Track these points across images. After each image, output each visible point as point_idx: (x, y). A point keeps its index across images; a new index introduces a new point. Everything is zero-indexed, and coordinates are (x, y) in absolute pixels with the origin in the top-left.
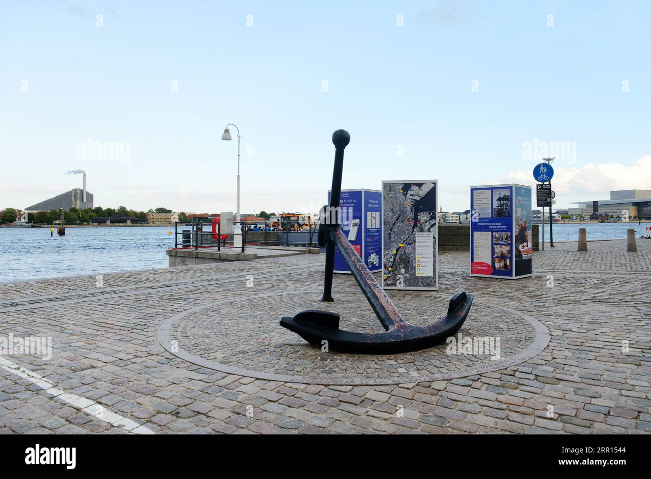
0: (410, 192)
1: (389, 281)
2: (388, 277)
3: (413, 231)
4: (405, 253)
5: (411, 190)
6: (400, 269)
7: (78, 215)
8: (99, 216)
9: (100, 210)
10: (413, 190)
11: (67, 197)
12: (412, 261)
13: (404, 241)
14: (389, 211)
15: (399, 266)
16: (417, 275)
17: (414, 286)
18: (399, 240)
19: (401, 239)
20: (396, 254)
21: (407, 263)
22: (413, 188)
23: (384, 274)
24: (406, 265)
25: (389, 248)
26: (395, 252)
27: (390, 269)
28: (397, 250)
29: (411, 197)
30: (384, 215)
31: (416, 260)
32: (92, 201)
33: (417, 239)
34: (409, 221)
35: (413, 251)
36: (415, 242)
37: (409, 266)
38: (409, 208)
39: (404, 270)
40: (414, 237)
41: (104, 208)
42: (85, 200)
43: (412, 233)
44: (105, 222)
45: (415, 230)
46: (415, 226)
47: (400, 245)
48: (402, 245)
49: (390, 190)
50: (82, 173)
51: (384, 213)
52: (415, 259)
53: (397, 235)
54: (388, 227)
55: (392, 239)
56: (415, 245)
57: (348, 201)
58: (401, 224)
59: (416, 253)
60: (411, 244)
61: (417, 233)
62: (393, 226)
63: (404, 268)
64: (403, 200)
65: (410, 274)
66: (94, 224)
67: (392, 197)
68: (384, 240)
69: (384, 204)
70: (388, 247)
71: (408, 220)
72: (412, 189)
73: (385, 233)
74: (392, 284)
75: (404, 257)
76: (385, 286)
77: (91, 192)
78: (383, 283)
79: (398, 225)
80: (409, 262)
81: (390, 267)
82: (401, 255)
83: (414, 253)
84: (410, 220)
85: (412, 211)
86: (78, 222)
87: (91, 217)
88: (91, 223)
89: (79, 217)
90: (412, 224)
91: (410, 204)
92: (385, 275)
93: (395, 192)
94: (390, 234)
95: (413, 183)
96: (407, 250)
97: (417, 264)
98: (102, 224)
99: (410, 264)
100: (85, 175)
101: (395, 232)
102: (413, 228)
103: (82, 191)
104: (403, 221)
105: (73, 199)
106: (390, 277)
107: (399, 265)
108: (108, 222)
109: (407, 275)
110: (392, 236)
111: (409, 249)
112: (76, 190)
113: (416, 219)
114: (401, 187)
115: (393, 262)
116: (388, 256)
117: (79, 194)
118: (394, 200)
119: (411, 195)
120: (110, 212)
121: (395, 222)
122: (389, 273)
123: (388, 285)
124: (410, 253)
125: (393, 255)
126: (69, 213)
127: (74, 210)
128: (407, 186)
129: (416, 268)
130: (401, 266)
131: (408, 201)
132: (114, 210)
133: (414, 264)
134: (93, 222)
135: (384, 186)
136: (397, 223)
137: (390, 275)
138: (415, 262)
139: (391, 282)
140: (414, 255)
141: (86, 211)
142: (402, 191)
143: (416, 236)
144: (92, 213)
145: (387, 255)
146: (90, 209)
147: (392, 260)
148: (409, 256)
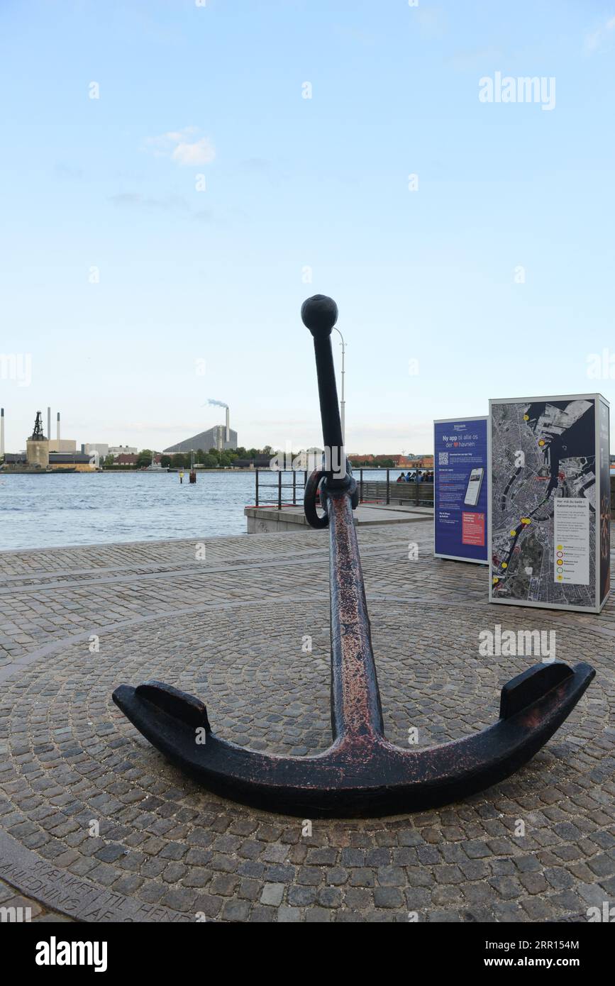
0: (542, 420)
1: (501, 587)
2: (500, 580)
3: (549, 494)
4: (533, 536)
5: (545, 415)
6: (523, 566)
7: (217, 458)
8: (241, 458)
9: (242, 451)
10: (549, 416)
11: (208, 436)
12: (547, 552)
13: (531, 514)
14: (502, 456)
15: (522, 560)
16: (556, 580)
17: (550, 601)
18: (522, 512)
19: (525, 509)
20: (516, 538)
21: (536, 556)
22: (550, 411)
23: (493, 573)
24: (535, 560)
25: (503, 527)
26: (513, 533)
27: (504, 565)
28: (518, 530)
29: (546, 429)
30: (493, 464)
31: (555, 553)
32: (236, 440)
33: (556, 509)
34: (541, 476)
35: (548, 533)
36: (552, 515)
37: (540, 562)
38: (540, 451)
39: (531, 569)
40: (552, 506)
41: (248, 448)
42: (228, 440)
43: (548, 498)
44: (248, 466)
45: (553, 493)
46: (553, 484)
47: (524, 521)
48: (528, 521)
49: (504, 417)
50: (225, 407)
51: (493, 460)
52: (553, 549)
53: (517, 501)
54: (500, 485)
55: (508, 509)
56: (552, 523)
57: (465, 438)
58: (525, 481)
59: (555, 537)
60: (545, 519)
61: (556, 499)
62: (510, 484)
63: (531, 565)
64: (530, 435)
65: (544, 578)
66: (236, 468)
67: (507, 430)
68: (493, 510)
69: (494, 443)
70: (499, 524)
71: (540, 473)
72: (546, 413)
73: (494, 498)
74: (508, 594)
75: (531, 544)
76: (494, 596)
77: (234, 429)
78: (491, 592)
79: (520, 482)
80: (540, 554)
81: (503, 561)
82: (526, 539)
83: (552, 537)
84: (544, 473)
85: (546, 456)
86: (218, 466)
87: (232, 460)
88: (232, 467)
89: (219, 460)
90: (548, 482)
91: (542, 443)
92: (495, 577)
93: (514, 420)
94: (504, 500)
95: (548, 402)
96: (537, 531)
97: (556, 558)
98: (245, 469)
99: (543, 558)
100: (228, 408)
101: (514, 495)
102: (550, 489)
103: (225, 429)
104: (529, 475)
105: (215, 438)
106: (505, 580)
107: (522, 558)
108: (252, 465)
109: (537, 579)
110: (509, 503)
111: (541, 528)
112: (218, 428)
113: (554, 470)
114: (526, 410)
115: (510, 553)
116: (501, 541)
117: (222, 432)
118: (511, 435)
119: (545, 425)
120: (254, 453)
121: (514, 477)
122: (502, 573)
123: (501, 595)
124: (543, 538)
125: (509, 540)
126: (207, 455)
127: (213, 452)
128: (537, 409)
129: (556, 566)
130: (526, 562)
131: (540, 437)
132: (259, 451)
133: (550, 559)
134: (234, 466)
135: (493, 408)
136: (519, 479)
137: (503, 577)
138: (553, 555)
139: (506, 590)
140: (551, 542)
141: (227, 453)
142: (526, 418)
143: (556, 504)
144: (234, 455)
145: (498, 538)
146: (232, 450)
147: (508, 549)
148: (542, 543)
